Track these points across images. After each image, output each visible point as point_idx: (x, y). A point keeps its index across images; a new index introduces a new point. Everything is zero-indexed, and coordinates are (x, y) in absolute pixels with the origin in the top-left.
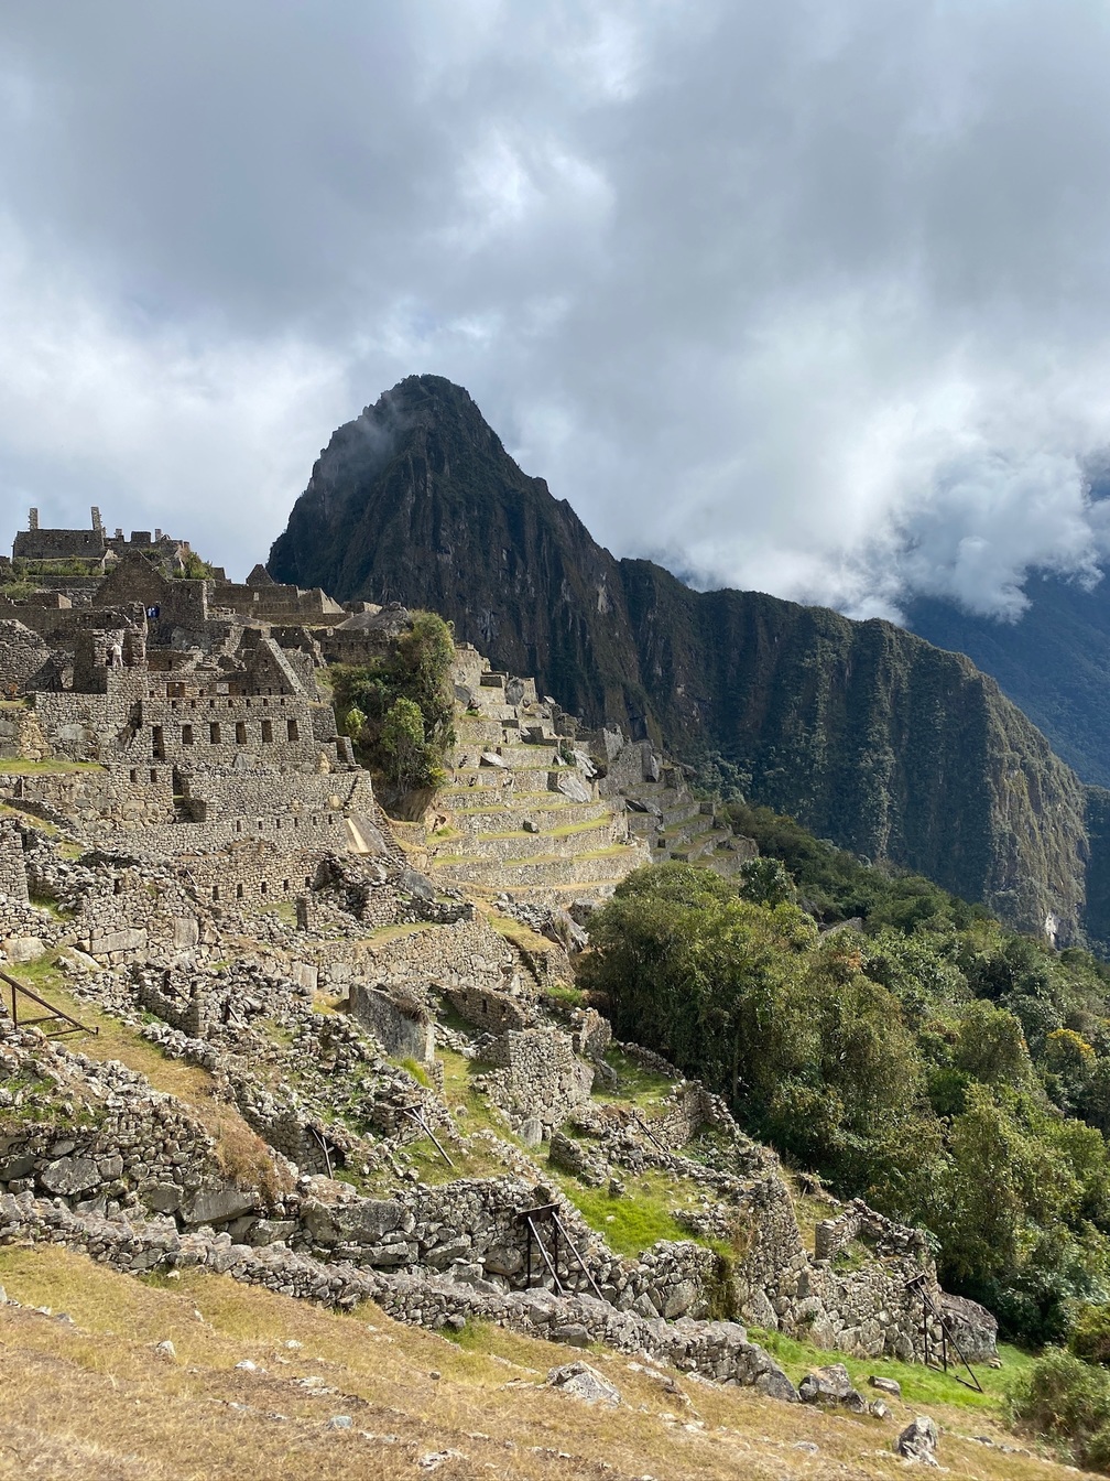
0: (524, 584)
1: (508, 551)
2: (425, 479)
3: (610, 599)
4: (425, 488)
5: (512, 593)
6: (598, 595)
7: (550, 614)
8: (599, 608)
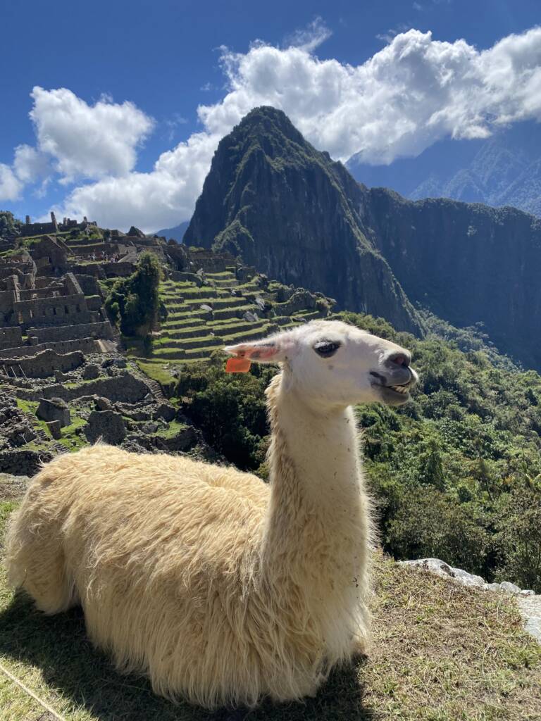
0: (317, 207)
1: (308, 192)
5: (311, 213)
7: (331, 222)
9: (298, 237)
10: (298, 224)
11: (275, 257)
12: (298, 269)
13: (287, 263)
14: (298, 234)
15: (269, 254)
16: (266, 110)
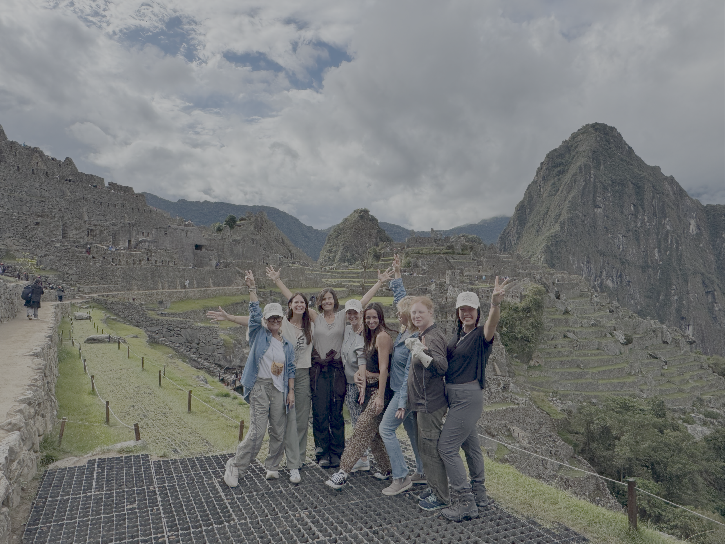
0: (643, 220)
1: (634, 205)
2: (590, 173)
3: (698, 227)
4: (590, 179)
5: (636, 226)
6: (690, 224)
7: (658, 235)
8: (691, 231)
9: (619, 248)
10: (621, 237)
11: (591, 266)
12: (615, 279)
13: (604, 274)
14: (619, 246)
15: (585, 263)
16: (597, 127)
